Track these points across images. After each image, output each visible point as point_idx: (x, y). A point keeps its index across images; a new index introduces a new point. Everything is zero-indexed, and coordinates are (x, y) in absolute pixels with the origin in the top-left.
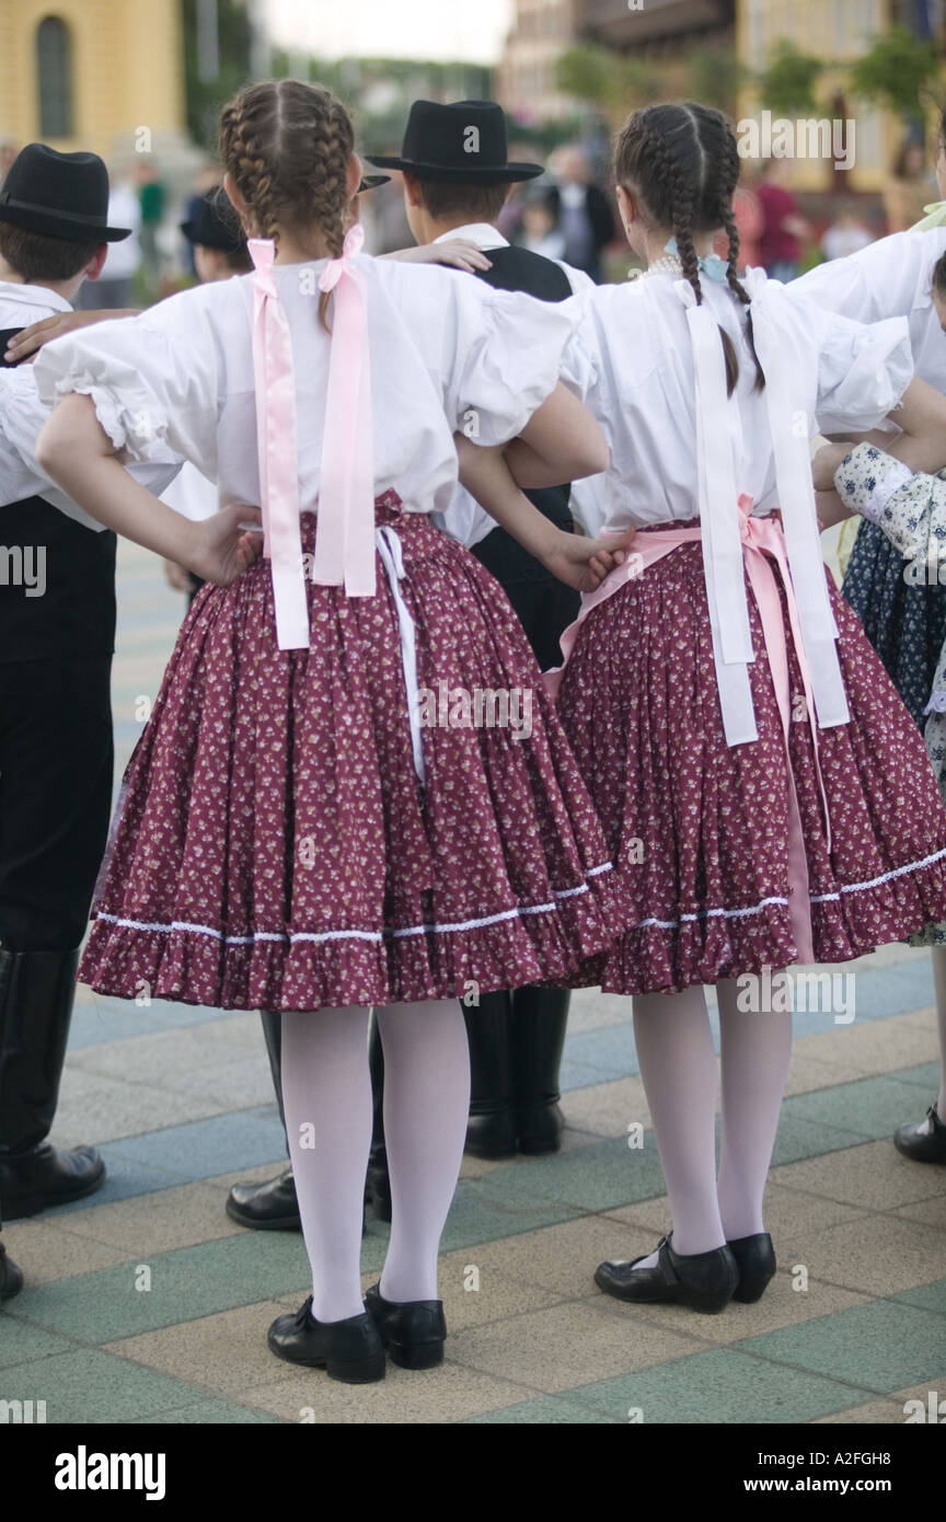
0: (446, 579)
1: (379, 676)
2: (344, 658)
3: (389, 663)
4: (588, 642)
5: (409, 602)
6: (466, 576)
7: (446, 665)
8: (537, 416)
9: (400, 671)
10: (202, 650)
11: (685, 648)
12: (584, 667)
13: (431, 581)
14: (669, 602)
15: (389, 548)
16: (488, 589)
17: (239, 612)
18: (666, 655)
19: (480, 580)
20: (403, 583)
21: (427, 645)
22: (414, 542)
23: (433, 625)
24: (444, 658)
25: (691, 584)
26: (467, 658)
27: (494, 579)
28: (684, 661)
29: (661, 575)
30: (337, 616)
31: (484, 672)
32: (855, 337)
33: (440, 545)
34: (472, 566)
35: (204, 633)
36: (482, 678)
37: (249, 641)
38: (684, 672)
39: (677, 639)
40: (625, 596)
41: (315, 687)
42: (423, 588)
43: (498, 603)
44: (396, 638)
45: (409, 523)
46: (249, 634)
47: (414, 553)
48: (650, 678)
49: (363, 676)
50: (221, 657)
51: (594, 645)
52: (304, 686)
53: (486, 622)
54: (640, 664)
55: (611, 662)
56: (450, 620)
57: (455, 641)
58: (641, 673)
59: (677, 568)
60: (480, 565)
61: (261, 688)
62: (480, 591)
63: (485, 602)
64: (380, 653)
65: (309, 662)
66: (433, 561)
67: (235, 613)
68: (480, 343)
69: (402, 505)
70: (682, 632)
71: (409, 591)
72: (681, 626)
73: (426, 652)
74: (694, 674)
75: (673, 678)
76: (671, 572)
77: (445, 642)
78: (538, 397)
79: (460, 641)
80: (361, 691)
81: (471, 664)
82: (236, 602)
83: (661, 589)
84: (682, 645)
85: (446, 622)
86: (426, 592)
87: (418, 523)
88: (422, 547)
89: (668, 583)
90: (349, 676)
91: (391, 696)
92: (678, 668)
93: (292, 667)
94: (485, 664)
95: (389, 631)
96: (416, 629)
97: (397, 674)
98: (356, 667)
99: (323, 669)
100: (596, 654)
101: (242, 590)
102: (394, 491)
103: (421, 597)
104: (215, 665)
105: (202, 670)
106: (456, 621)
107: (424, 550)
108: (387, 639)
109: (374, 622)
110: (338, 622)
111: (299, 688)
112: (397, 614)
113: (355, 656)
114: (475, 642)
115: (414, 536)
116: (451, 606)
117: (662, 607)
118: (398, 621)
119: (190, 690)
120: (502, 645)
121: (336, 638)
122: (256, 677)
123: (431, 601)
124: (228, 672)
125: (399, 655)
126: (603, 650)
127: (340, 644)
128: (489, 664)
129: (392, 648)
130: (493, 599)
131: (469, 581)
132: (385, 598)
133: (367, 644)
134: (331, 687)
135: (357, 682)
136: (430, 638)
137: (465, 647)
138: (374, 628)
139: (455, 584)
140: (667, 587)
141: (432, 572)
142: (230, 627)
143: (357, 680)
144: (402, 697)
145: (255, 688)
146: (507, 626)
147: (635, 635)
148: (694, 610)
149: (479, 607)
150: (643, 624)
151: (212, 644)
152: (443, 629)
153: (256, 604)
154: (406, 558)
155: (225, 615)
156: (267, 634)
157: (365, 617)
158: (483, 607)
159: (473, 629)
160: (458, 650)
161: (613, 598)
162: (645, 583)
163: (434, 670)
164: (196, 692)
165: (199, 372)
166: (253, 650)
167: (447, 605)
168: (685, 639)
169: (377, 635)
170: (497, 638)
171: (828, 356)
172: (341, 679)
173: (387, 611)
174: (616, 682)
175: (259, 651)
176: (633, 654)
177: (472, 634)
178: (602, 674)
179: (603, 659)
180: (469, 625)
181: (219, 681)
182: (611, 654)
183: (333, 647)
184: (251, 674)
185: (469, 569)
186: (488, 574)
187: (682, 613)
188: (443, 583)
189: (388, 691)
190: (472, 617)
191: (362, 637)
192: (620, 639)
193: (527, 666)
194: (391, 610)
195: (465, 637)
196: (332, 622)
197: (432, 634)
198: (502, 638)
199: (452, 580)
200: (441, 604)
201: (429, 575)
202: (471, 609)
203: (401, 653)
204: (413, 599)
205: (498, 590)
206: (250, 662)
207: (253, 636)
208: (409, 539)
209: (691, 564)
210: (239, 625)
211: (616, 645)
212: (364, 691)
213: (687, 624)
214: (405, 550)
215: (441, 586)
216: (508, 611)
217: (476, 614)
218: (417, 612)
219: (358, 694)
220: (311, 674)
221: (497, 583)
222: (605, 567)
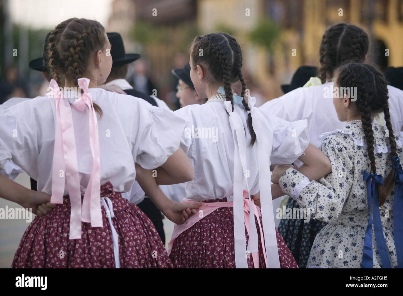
0: (130, 218)
1: (104, 256)
2: (90, 249)
3: (108, 251)
4: (180, 246)
5: (116, 227)
6: (138, 217)
7: (131, 252)
8: (170, 158)
9: (112, 254)
10: (32, 247)
11: (220, 250)
12: (178, 256)
13: (125, 219)
14: (213, 232)
15: (108, 205)
16: (147, 223)
17: (47, 231)
18: (212, 252)
19: (143, 219)
20: (113, 219)
21: (124, 244)
22: (117, 203)
23: (126, 236)
24: (130, 249)
25: (222, 225)
26: (139, 249)
27: (148, 219)
28: (220, 255)
29: (210, 220)
30: (87, 232)
31: (146, 255)
32: (287, 127)
33: (127, 205)
34: (140, 213)
35: (33, 239)
36: (145, 258)
37: (51, 243)
38: (219, 260)
39: (217, 247)
40: (196, 228)
41: (78, 261)
42: (121, 221)
43: (151, 228)
44: (111, 241)
45: (115, 196)
46: (51, 240)
47: (117, 208)
48: (205, 262)
49: (97, 257)
50: (39, 249)
51: (182, 247)
52: (73, 261)
53: (146, 235)
54: (202, 256)
55: (189, 255)
56: (133, 234)
57: (134, 243)
58: (202, 260)
59: (216, 218)
60: (143, 213)
61: (55, 262)
62: (144, 223)
63: (146, 228)
64: (104, 247)
65: (76, 251)
66: (125, 211)
67: (45, 231)
68: (149, 127)
69: (113, 188)
70: (219, 244)
71: (116, 222)
72: (219, 241)
73: (123, 247)
74: (223, 261)
75: (215, 262)
76: (214, 219)
77: (131, 243)
78: (172, 151)
79: (136, 243)
80: (97, 263)
81: (141, 252)
82: (45, 227)
83: (210, 226)
84: (219, 249)
85: (131, 235)
86: (123, 223)
87: (118, 196)
88: (120, 205)
89: (213, 224)
90: (92, 256)
91: (109, 265)
92: (217, 258)
93: (68, 253)
94: (146, 252)
95: (108, 238)
96: (119, 238)
97: (111, 256)
98: (95, 253)
99: (81, 254)
100: (183, 251)
101: (48, 222)
102: (110, 183)
103: (121, 225)
104: (37, 252)
105: (31, 255)
106: (135, 235)
107: (121, 207)
108: (107, 242)
109: (102, 235)
110: (88, 235)
111: (71, 262)
112: (111, 232)
113: (94, 248)
114: (142, 243)
115: (117, 201)
116: (133, 229)
117: (211, 233)
118: (112, 234)
119: (26, 263)
120: (153, 245)
121: (87, 241)
122: (53, 257)
123: (125, 227)
124: (43, 256)
125: (112, 248)
126: (186, 250)
127: (88, 244)
128: (148, 253)
129: (109, 245)
130: (149, 226)
131: (139, 219)
132: (106, 225)
133: (99, 244)
134: (85, 261)
135: (95, 259)
136: (124, 241)
137: (139, 245)
138: (102, 237)
139: (134, 220)
140: (213, 225)
141: (125, 215)
142: (44, 237)
143: (95, 258)
144: (114, 265)
145: (53, 262)
146: (154, 237)
147: (200, 244)
148: (223, 235)
149: (143, 229)
150: (203, 240)
151: (36, 244)
152: (130, 238)
153: (54, 228)
154: (114, 210)
155: (41, 232)
156: (58, 240)
157: (98, 233)
158: (145, 230)
159: (141, 238)
160: (136, 246)
161: (190, 229)
162: (204, 223)
163: (126, 254)
164: (29, 264)
165: (29, 134)
166: (52, 246)
167: (131, 228)
168: (220, 247)
169: (104, 240)
170: (151, 242)
171: (276, 135)
172: (89, 258)
173: (107, 230)
174: (191, 262)
175: (55, 247)
176: (199, 252)
177: (141, 240)
178: (186, 259)
179: (186, 253)
180: (140, 237)
181: (39, 259)
182: (189, 251)
183: (85, 245)
184: (52, 256)
185: (139, 214)
186: (146, 217)
187: (219, 236)
188: (129, 219)
189: (108, 263)
190: (141, 233)
191: (97, 241)
192: (193, 245)
193: (163, 253)
194: (109, 230)
195: (139, 241)
196: (85, 235)
197: (125, 240)
198: (153, 242)
199: (133, 218)
200: (129, 228)
201: (124, 216)
202: (141, 230)
203: (113, 248)
204: (118, 226)
205: (150, 223)
206: (51, 251)
207: (52, 241)
208: (115, 202)
209: (222, 216)
210: (47, 236)
211: (192, 248)
212: (98, 263)
213: (221, 241)
214: (114, 207)
215: (128, 221)
216: (155, 232)
217: (143, 232)
218: (119, 231)
219: (96, 264)
220: (77, 256)
221: (150, 220)
222: (188, 215)
